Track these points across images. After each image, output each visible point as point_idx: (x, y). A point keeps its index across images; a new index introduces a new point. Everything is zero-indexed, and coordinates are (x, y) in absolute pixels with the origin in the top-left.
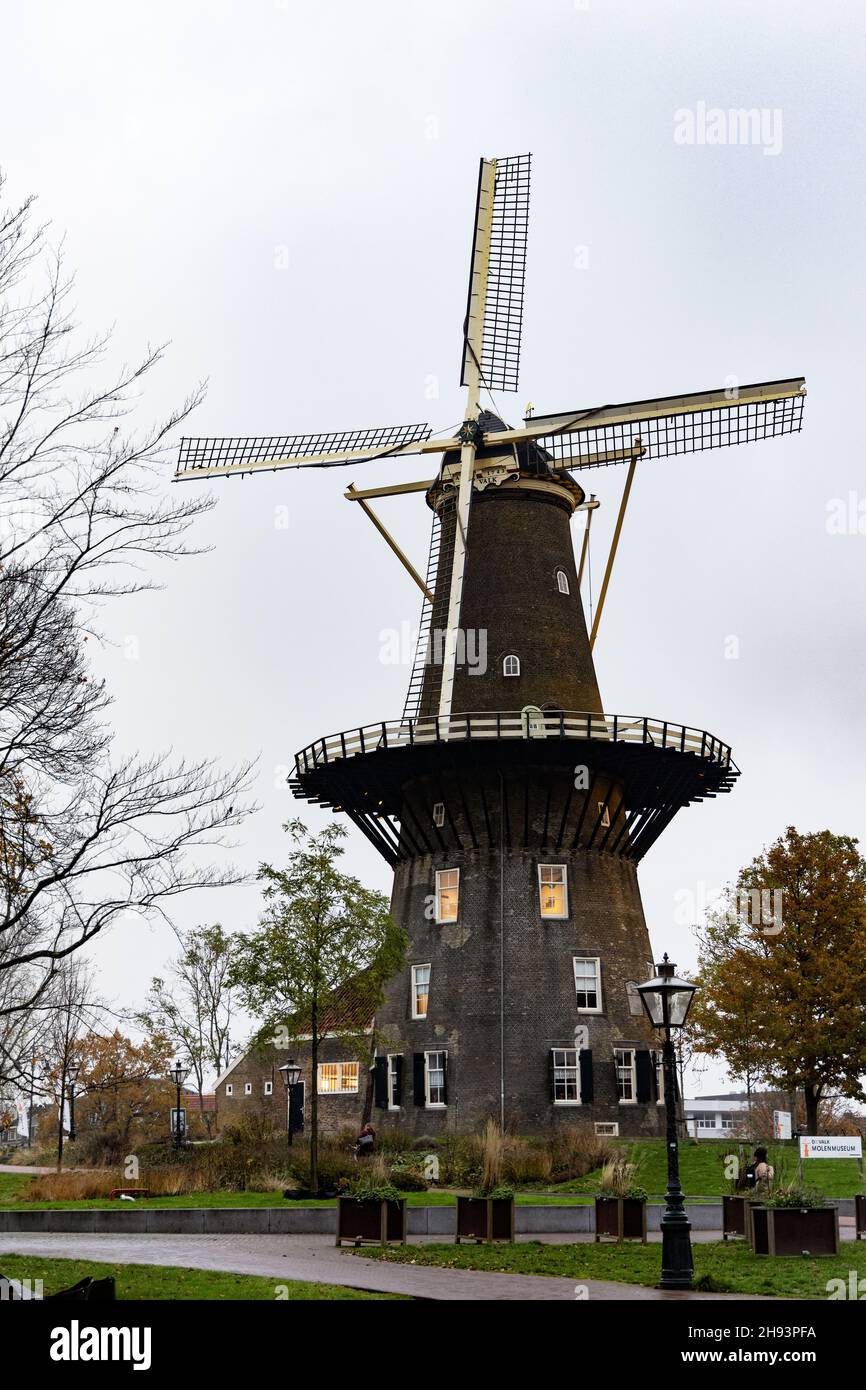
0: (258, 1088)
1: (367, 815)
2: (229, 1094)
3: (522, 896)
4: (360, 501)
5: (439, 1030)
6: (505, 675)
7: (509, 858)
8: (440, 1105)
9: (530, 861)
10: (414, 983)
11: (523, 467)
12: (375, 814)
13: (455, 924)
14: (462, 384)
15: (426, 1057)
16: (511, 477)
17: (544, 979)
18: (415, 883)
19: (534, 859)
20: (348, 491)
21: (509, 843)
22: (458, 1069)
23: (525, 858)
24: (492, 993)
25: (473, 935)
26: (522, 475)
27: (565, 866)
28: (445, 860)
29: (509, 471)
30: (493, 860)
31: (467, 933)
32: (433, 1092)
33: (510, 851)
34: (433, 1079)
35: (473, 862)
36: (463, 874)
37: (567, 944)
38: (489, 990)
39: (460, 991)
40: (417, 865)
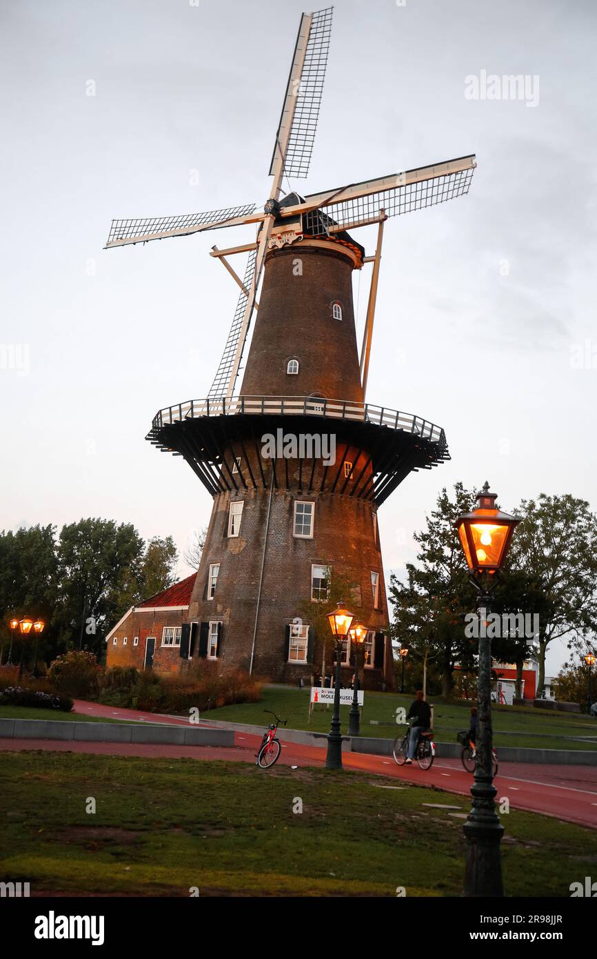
0: (130, 641)
1: (203, 463)
2: (115, 644)
3: (281, 522)
4: (220, 257)
5: (219, 608)
6: (288, 373)
7: (276, 496)
8: (214, 658)
9: (289, 498)
10: (210, 576)
11: (305, 231)
12: (210, 463)
13: (237, 538)
14: (270, 175)
15: (211, 626)
16: (298, 239)
17: (289, 577)
18: (219, 511)
19: (292, 497)
20: (212, 251)
21: (276, 485)
22: (227, 634)
23: (286, 496)
24: (254, 585)
25: (247, 546)
26: (305, 236)
27: (314, 503)
28: (236, 495)
29: (297, 234)
30: (265, 497)
31: (244, 544)
32: (213, 648)
33: (276, 491)
34: (213, 640)
35: (252, 497)
36: (245, 505)
37: (308, 555)
38: (253, 583)
39: (235, 583)
40: (222, 497)
